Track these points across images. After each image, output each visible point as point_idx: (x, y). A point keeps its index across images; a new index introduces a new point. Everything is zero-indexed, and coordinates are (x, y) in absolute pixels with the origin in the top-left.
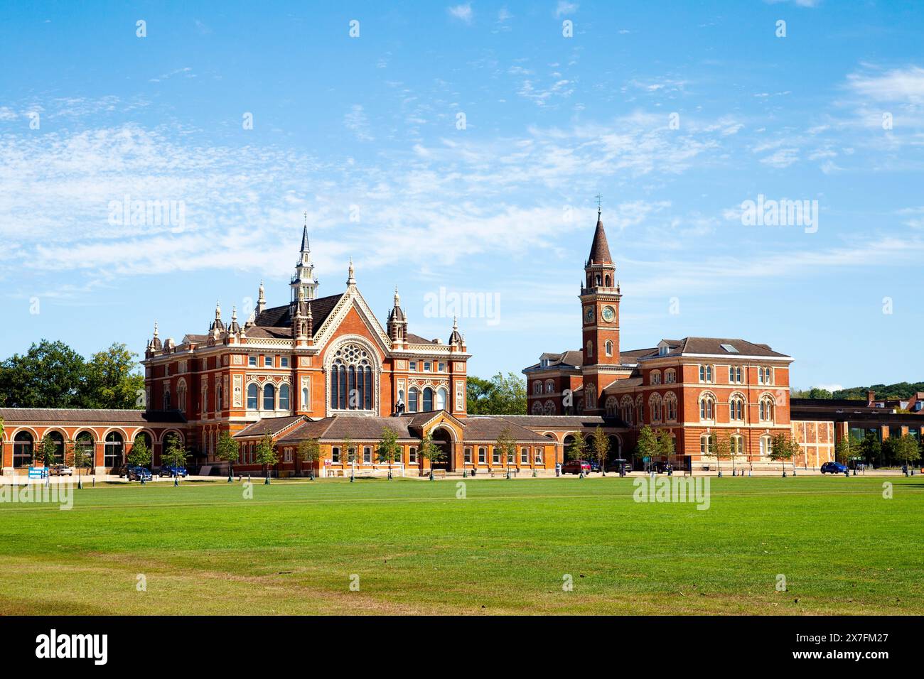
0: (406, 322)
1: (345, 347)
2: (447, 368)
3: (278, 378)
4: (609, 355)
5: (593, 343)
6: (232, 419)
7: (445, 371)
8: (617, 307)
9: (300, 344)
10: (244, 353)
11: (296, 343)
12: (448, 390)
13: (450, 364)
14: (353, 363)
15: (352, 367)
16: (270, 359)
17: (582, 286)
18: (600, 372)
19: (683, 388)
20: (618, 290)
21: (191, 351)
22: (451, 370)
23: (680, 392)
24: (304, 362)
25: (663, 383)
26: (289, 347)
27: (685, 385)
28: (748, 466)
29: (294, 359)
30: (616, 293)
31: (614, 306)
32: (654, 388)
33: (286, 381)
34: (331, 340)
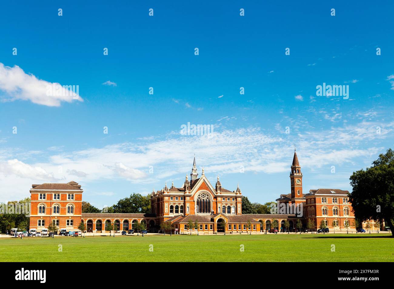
0: (221, 185)
1: (201, 194)
2: (235, 200)
3: (179, 204)
4: (299, 195)
6: (164, 216)
7: (235, 201)
8: (301, 179)
9: (186, 193)
10: (169, 196)
11: (185, 193)
12: (236, 207)
13: (236, 198)
14: (204, 199)
15: (203, 200)
16: (177, 198)
17: (290, 173)
18: (296, 200)
19: (316, 205)
20: (302, 174)
21: (157, 196)
22: (236, 201)
23: (315, 206)
24: (188, 199)
25: (311, 203)
26: (183, 194)
27: (316, 204)
28: (340, 230)
29: (184, 198)
30: (301, 175)
31: (300, 179)
32: (309, 205)
33: (182, 204)
34: (196, 192)
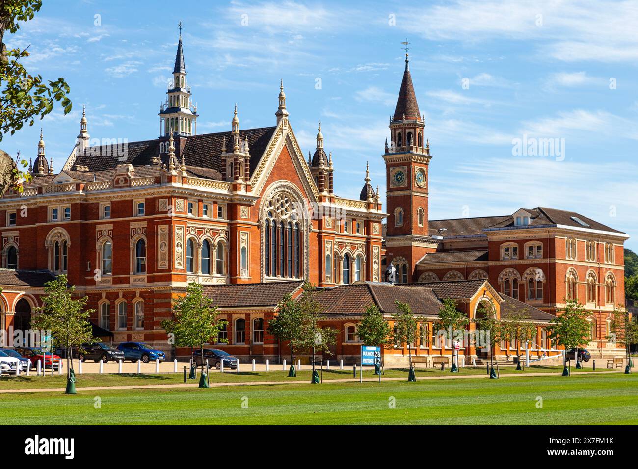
0: (332, 168)
1: (276, 197)
2: (363, 230)
3: (215, 233)
4: (421, 226)
5: (405, 211)
7: (361, 234)
9: (240, 189)
10: (184, 195)
11: (235, 188)
12: (364, 257)
13: (367, 224)
14: (284, 217)
15: (282, 222)
16: (206, 207)
17: (386, 144)
18: (414, 244)
20: (428, 151)
22: (368, 232)
24: (244, 212)
25: (523, 258)
26: (225, 192)
27: (557, 261)
29: (232, 209)
30: (425, 154)
31: (425, 169)
32: (506, 263)
33: (222, 237)
34: (266, 186)
